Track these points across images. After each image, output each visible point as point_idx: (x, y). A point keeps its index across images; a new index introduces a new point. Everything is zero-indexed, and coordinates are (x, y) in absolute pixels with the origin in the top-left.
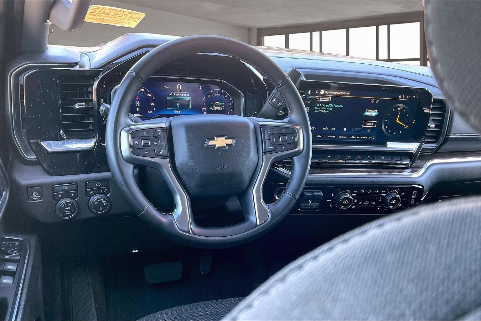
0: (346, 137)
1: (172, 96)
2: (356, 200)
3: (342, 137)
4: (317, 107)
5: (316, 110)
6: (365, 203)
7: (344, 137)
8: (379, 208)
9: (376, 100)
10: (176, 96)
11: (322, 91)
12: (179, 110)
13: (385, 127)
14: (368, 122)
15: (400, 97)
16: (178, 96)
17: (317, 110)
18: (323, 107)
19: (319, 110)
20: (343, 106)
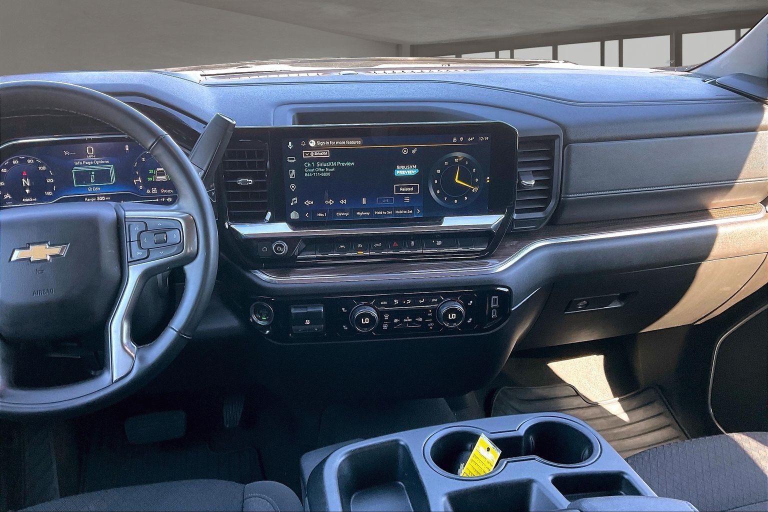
0: (368, 214)
1: (80, 165)
2: (386, 317)
3: (361, 214)
4: (308, 168)
5: (307, 173)
6: (405, 320)
7: (365, 214)
8: (431, 326)
9: (410, 149)
10: (88, 165)
11: (311, 142)
12: (96, 186)
13: (436, 193)
14: (403, 187)
15: (455, 140)
16: (91, 165)
17: (309, 172)
18: (318, 167)
19: (312, 173)
20: (353, 164)
